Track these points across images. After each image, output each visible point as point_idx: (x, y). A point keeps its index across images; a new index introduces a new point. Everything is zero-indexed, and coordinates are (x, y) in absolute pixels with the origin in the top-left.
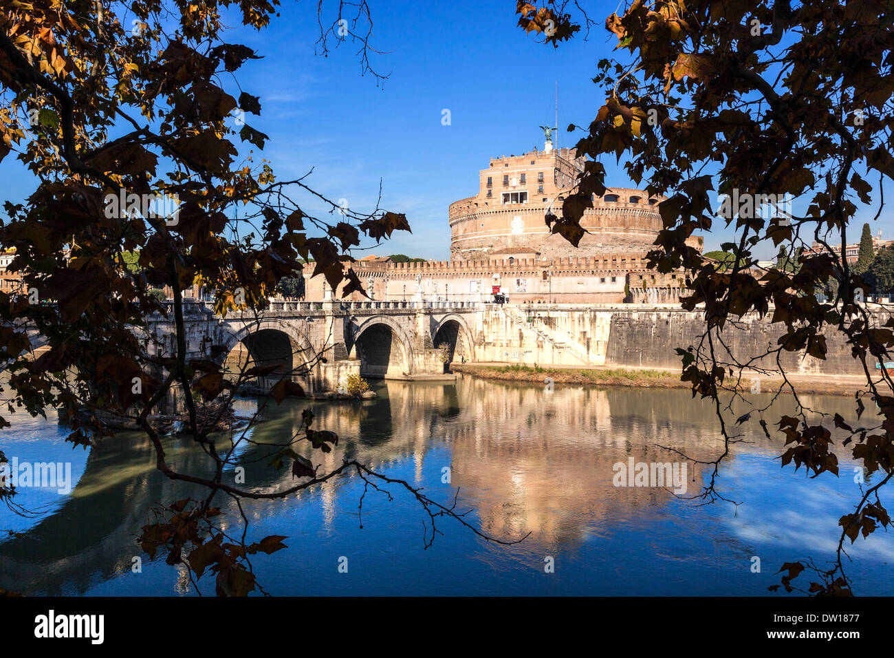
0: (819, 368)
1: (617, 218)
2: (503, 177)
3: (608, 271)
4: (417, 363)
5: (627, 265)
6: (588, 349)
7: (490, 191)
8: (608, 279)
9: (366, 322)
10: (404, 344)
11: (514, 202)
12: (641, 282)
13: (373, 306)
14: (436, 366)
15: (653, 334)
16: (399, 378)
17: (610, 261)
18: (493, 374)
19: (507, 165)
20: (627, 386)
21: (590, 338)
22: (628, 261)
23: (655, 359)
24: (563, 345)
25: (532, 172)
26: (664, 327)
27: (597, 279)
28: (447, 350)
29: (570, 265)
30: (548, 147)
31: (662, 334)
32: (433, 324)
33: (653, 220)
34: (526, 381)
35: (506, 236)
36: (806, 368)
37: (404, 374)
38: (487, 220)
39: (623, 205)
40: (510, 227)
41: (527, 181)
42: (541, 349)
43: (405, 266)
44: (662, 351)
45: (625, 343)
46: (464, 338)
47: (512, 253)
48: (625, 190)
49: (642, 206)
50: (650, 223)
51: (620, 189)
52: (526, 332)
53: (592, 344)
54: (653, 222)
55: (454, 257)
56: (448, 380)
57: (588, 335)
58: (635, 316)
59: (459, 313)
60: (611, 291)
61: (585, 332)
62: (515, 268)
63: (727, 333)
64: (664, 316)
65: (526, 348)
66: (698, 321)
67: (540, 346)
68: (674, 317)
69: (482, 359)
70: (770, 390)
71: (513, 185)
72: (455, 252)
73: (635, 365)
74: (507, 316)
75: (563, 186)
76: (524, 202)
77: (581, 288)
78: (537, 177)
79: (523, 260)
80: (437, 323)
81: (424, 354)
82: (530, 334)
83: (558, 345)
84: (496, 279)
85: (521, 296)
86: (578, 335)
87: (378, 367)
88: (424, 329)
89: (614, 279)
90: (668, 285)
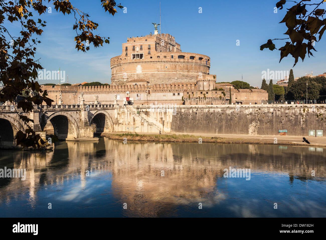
0: (257, 132)
1: (184, 66)
2: (132, 47)
3: (176, 90)
4: (81, 133)
5: (184, 87)
6: (163, 126)
7: (127, 53)
8: (176, 94)
9: (53, 114)
10: (74, 124)
11: (138, 58)
12: (188, 95)
13: (57, 107)
14: (90, 134)
15: (190, 119)
16: (72, 140)
17: (177, 86)
18: (117, 137)
19: (135, 41)
20: (172, 142)
21: (164, 121)
22: (185, 86)
23: (191, 130)
24: (152, 124)
25: (145, 44)
26: (195, 115)
27: (172, 94)
28: (95, 127)
29: (160, 87)
30: (156, 33)
31: (194, 119)
32: (90, 115)
33: (201, 67)
34: (130, 140)
35: (134, 74)
36: (252, 133)
37: (74, 138)
38: (125, 67)
39: (187, 60)
40: (136, 70)
41: (143, 49)
42: (142, 126)
43: (87, 88)
44: (194, 126)
45: (178, 122)
46: (108, 121)
47: (137, 82)
48: (188, 53)
49: (196, 61)
50: (200, 68)
51: (185, 53)
52: (137, 118)
53: (165, 123)
54: (201, 68)
55: (112, 84)
56: (95, 141)
57: (163, 119)
58: (183, 110)
59: (105, 110)
60: (177, 99)
61: (162, 118)
62: (136, 89)
63: (221, 118)
64: (195, 110)
65: (136, 126)
66: (209, 112)
67: (142, 124)
68: (199, 111)
69: (117, 131)
70: (231, 142)
71: (137, 50)
72: (113, 81)
73: (183, 132)
74: (128, 111)
75: (161, 51)
76: (143, 58)
77: (165, 98)
78: (147, 47)
79: (139, 85)
80: (93, 115)
81: (84, 129)
82: (138, 119)
83: (150, 124)
84: (128, 94)
85: (139, 102)
86: (159, 119)
87: (64, 135)
88: (84, 117)
89: (179, 94)
90: (199, 97)
